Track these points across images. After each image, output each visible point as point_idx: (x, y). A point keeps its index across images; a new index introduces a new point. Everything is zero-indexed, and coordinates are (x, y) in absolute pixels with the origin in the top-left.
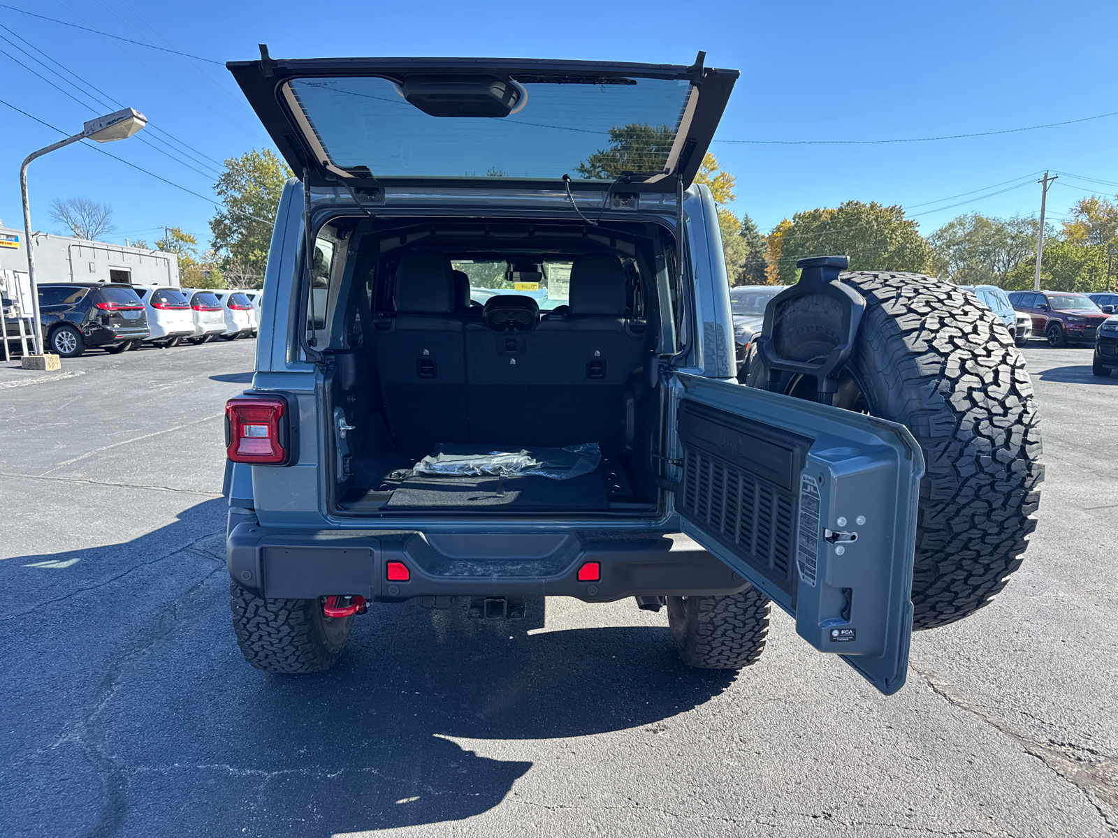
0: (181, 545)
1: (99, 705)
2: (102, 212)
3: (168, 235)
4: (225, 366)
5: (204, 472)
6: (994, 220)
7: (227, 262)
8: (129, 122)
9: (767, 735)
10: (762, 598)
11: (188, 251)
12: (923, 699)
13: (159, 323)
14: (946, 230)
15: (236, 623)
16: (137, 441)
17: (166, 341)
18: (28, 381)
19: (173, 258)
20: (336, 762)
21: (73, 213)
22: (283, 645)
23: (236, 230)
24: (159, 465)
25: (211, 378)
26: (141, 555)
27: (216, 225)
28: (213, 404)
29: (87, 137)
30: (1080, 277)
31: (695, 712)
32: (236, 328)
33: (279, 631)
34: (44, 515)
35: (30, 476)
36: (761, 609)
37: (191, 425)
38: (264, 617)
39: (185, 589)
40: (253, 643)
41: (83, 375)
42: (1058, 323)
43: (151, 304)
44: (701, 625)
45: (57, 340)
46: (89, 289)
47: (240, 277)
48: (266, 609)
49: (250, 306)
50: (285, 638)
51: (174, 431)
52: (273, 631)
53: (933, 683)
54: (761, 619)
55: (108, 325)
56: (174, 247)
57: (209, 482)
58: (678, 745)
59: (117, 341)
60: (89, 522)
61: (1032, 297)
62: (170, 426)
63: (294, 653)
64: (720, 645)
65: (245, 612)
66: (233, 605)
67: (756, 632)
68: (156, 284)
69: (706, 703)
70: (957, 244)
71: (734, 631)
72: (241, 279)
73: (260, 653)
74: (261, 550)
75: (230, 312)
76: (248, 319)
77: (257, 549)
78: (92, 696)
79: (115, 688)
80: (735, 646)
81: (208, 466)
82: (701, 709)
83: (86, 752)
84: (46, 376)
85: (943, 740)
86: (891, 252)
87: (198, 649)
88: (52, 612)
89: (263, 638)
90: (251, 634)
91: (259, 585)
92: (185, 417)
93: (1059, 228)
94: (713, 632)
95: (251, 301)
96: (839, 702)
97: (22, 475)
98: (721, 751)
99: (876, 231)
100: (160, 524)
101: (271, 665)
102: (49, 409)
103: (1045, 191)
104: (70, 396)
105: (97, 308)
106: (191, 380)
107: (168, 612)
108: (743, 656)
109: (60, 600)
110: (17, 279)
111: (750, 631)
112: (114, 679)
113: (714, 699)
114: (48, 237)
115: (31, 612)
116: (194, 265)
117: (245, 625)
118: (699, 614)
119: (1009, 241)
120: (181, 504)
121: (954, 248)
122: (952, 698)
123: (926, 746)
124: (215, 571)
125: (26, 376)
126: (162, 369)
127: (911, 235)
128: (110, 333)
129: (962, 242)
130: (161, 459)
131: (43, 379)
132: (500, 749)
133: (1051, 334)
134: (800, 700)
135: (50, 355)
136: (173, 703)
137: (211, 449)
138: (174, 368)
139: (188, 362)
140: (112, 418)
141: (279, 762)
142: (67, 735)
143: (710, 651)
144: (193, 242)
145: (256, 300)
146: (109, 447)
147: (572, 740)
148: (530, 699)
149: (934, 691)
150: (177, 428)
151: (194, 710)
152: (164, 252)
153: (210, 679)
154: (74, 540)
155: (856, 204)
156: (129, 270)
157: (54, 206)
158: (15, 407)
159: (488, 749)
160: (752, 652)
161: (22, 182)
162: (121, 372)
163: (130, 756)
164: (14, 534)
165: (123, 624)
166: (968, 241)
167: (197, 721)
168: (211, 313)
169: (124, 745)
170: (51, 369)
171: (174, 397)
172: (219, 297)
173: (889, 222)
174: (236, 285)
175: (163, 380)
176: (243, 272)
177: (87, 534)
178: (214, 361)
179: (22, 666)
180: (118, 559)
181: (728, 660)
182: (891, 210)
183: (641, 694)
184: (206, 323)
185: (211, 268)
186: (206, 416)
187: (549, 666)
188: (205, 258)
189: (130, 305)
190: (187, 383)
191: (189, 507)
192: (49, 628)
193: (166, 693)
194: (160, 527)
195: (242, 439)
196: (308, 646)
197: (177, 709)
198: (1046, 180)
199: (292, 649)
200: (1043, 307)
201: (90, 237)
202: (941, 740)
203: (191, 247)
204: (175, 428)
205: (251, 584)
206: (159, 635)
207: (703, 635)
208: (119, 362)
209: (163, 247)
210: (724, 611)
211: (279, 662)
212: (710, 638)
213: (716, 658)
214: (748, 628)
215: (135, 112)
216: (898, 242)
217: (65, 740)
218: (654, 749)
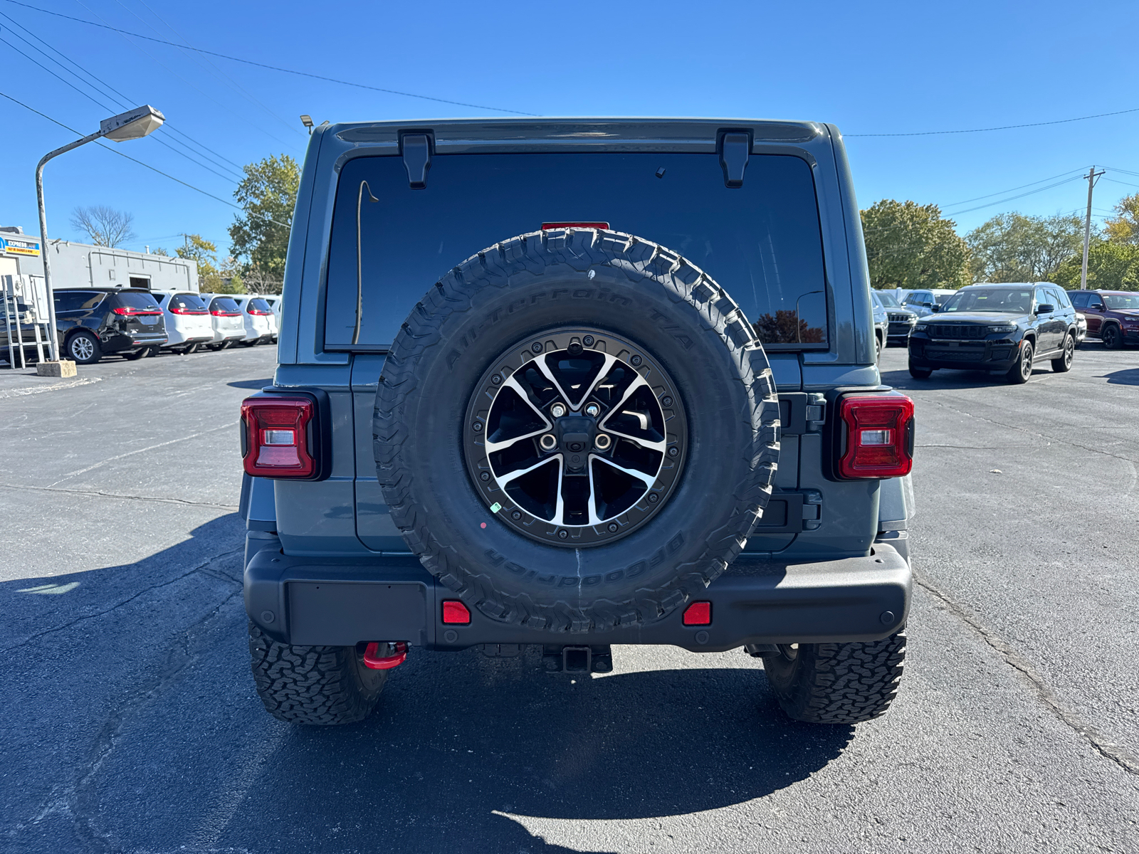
0: (195, 565)
1: (94, 763)
2: (123, 221)
3: (188, 242)
4: (244, 372)
5: (221, 483)
6: (1034, 219)
7: (247, 268)
8: (146, 120)
9: (909, 813)
10: (895, 642)
11: (207, 258)
12: (1091, 765)
13: (178, 329)
14: (983, 230)
15: (255, 668)
16: (151, 450)
17: (185, 347)
18: (42, 388)
19: (192, 265)
20: (377, 846)
21: (95, 222)
22: (311, 694)
23: (255, 237)
24: (174, 476)
25: (230, 384)
26: (150, 577)
27: (236, 231)
28: (231, 411)
29: (104, 136)
30: (1127, 277)
31: (812, 781)
32: (256, 334)
33: (307, 679)
34: (48, 531)
35: (36, 488)
36: (893, 655)
37: (208, 432)
38: (288, 661)
39: (198, 618)
40: (276, 692)
41: (100, 381)
42: (1114, 323)
43: (169, 309)
44: (818, 675)
45: (74, 346)
46: (106, 294)
47: (259, 284)
48: (292, 652)
49: (269, 312)
50: (314, 686)
51: (190, 439)
52: (299, 678)
53: (1098, 743)
54: (893, 666)
55: (125, 330)
56: (194, 255)
57: (226, 494)
58: (799, 827)
59: (135, 347)
60: (96, 538)
61: (1085, 297)
62: (186, 434)
63: (324, 703)
64: (841, 697)
65: (266, 656)
66: (253, 646)
67: (886, 683)
68: (174, 289)
69: (823, 769)
70: (994, 245)
71: (860, 682)
72: (260, 286)
73: (283, 704)
74: (286, 585)
75: (249, 317)
76: (267, 324)
77: (281, 583)
78: (86, 752)
79: (115, 742)
80: (859, 699)
81: (226, 477)
82: (819, 776)
83: (75, 829)
84: (61, 383)
85: (1134, 822)
86: (927, 253)
87: (211, 692)
88: (48, 645)
89: (288, 686)
90: (273, 681)
91: (284, 629)
92: (202, 425)
93: (1102, 226)
94: (834, 683)
95: (271, 306)
96: (987, 768)
97: (28, 487)
98: (855, 835)
99: (911, 231)
100: (172, 542)
101: (297, 717)
102: (61, 416)
103: (1091, 187)
104: (84, 404)
105: (114, 313)
106: (209, 387)
107: (179, 645)
108: (868, 710)
109: (58, 630)
110: (33, 284)
111: (879, 681)
112: (114, 729)
113: (832, 764)
114: (68, 244)
115: (24, 645)
116: (213, 272)
117: (266, 670)
118: (817, 661)
119: (1050, 240)
120: (196, 518)
121: (992, 248)
122: (1128, 764)
123: (1114, 832)
124: (232, 596)
125: (40, 383)
126: (179, 376)
127: (949, 234)
128: (128, 338)
129: (1000, 243)
130: (175, 469)
131: (57, 386)
132: (579, 830)
133: (1107, 335)
134: (939, 765)
135: (65, 361)
136: (182, 762)
137: (229, 458)
138: (193, 374)
139: (206, 368)
140: (125, 426)
141: (308, 845)
142: (55, 804)
143: (827, 705)
144: (212, 249)
145: (276, 306)
146: (122, 456)
147: (666, 820)
148: (606, 762)
149: (1101, 753)
150: (194, 436)
151: (206, 772)
152: (184, 259)
153: (225, 731)
154: (78, 559)
155: (891, 203)
156: (148, 277)
157: (75, 215)
158: (27, 415)
159: (564, 829)
160: (878, 706)
161: (38, 183)
162: (137, 379)
163: (127, 834)
164: (13, 552)
165: (127, 659)
166: (1006, 241)
167: (209, 786)
168: (230, 318)
169: (121, 818)
170: (67, 376)
171: (192, 404)
172: (239, 302)
173: (925, 221)
174: (256, 292)
175: (181, 387)
176: (263, 279)
177: (93, 553)
178: (233, 368)
179: (9, 711)
180: (125, 582)
181: (848, 715)
182: (926, 209)
183: (742, 756)
184: (225, 329)
185: (230, 275)
186: (225, 423)
187: (624, 718)
188: (224, 266)
189: (147, 310)
190: (205, 389)
191: (205, 522)
192: (43, 665)
193: (173, 748)
194: (173, 545)
195: (261, 448)
196: (341, 695)
197: (186, 770)
198: (1092, 176)
199: (321, 699)
200: (1098, 307)
201: (110, 245)
202: (1131, 823)
203: (211, 254)
204: (191, 436)
205: (274, 627)
206: (168, 674)
207: (820, 686)
208: (137, 369)
209: (183, 254)
210: (849, 658)
211: (306, 714)
212: (829, 690)
213: (834, 713)
214: (877, 678)
215: (152, 110)
216: (935, 242)
217: (51, 810)
218: (770, 832)
